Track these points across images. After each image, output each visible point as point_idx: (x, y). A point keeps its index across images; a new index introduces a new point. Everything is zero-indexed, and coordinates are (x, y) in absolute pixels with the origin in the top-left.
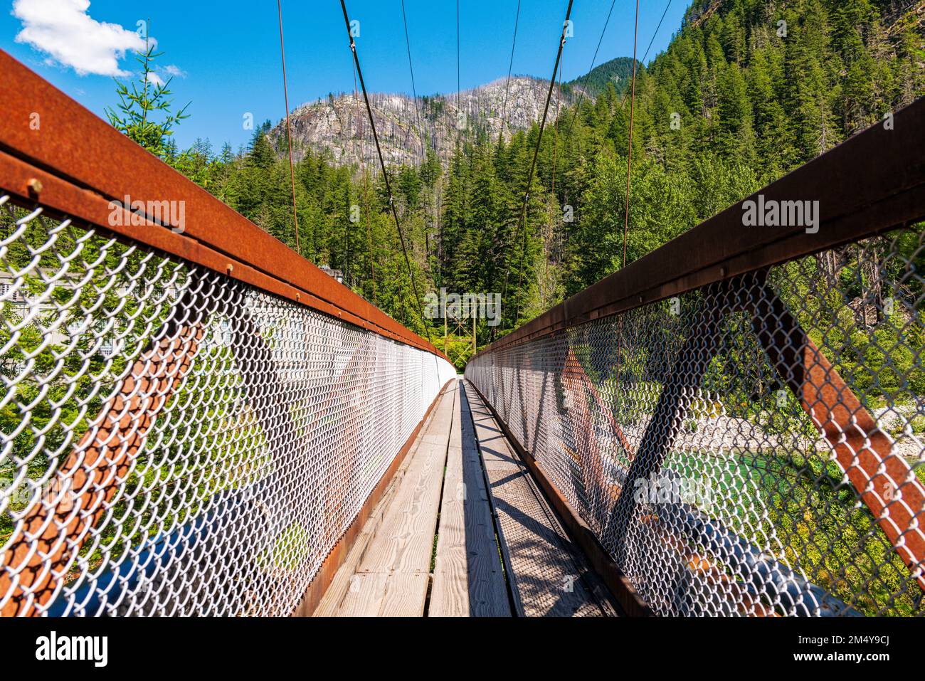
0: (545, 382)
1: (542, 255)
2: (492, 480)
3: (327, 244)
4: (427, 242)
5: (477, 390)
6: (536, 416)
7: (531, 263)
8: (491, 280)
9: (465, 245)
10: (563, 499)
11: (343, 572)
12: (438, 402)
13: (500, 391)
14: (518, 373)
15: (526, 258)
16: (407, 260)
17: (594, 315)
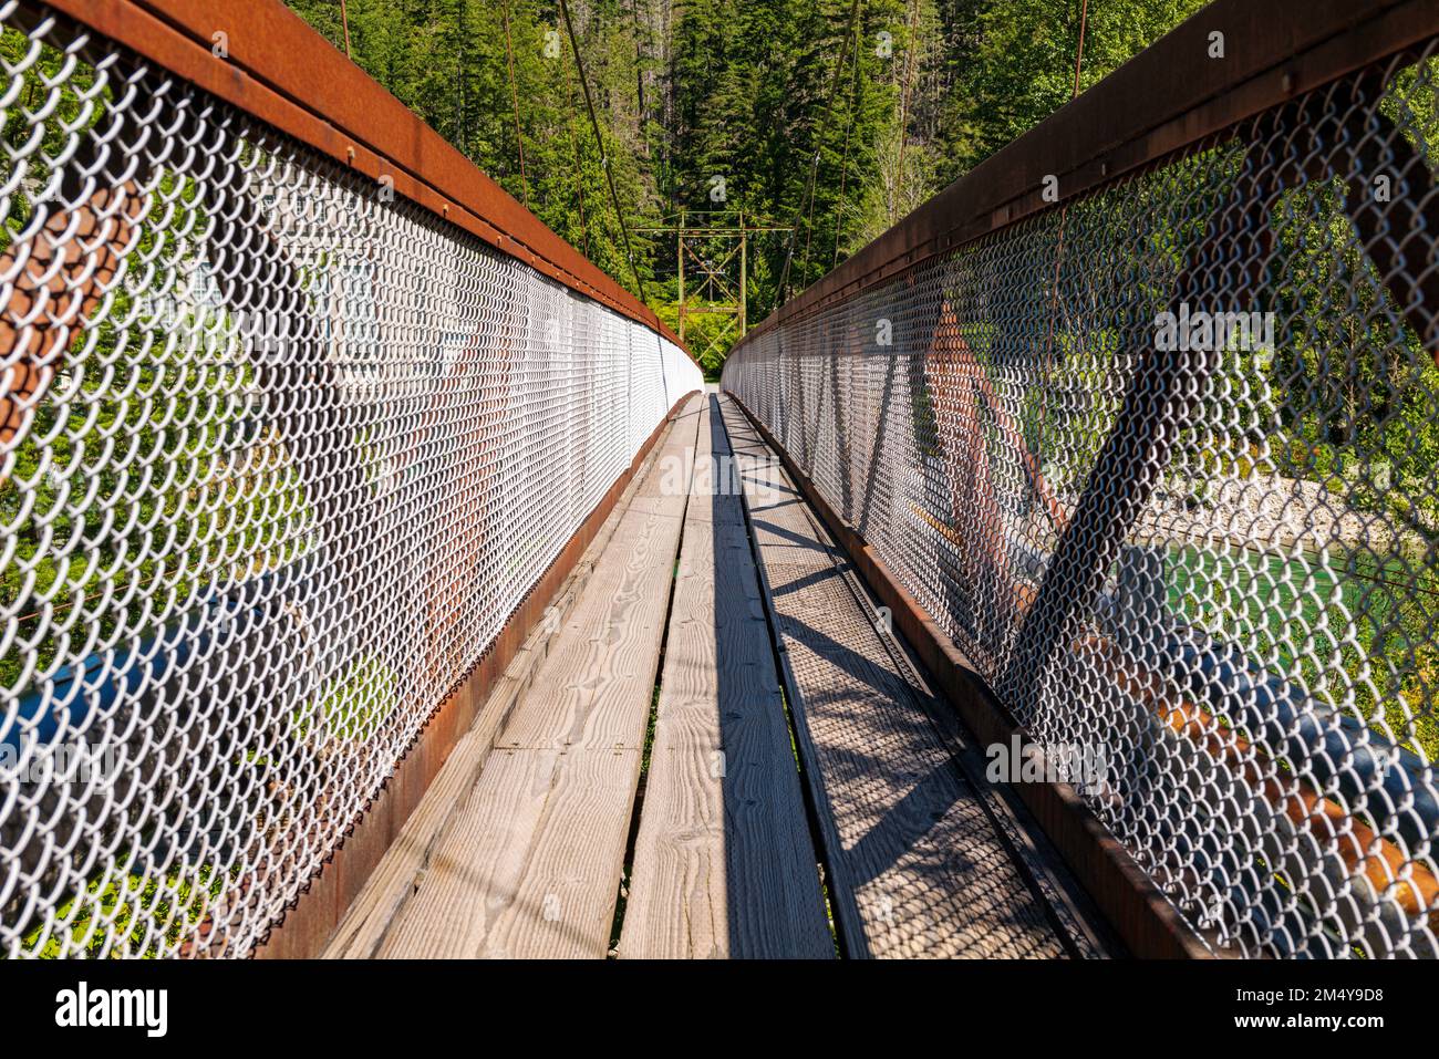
0: (891, 375)
1: (894, 123)
2: (775, 580)
3: (417, 96)
4: (640, 92)
5: (746, 412)
6: (869, 451)
7: (868, 140)
8: (780, 177)
9: (723, 99)
10: (922, 616)
11: (466, 749)
12: (663, 436)
13: (795, 411)
14: (834, 366)
15: (859, 127)
16: (596, 131)
17: (1001, 218)
